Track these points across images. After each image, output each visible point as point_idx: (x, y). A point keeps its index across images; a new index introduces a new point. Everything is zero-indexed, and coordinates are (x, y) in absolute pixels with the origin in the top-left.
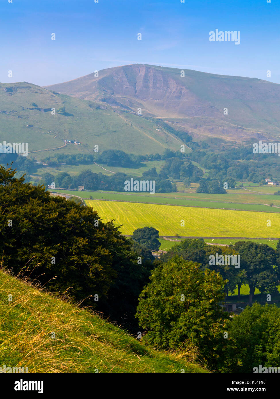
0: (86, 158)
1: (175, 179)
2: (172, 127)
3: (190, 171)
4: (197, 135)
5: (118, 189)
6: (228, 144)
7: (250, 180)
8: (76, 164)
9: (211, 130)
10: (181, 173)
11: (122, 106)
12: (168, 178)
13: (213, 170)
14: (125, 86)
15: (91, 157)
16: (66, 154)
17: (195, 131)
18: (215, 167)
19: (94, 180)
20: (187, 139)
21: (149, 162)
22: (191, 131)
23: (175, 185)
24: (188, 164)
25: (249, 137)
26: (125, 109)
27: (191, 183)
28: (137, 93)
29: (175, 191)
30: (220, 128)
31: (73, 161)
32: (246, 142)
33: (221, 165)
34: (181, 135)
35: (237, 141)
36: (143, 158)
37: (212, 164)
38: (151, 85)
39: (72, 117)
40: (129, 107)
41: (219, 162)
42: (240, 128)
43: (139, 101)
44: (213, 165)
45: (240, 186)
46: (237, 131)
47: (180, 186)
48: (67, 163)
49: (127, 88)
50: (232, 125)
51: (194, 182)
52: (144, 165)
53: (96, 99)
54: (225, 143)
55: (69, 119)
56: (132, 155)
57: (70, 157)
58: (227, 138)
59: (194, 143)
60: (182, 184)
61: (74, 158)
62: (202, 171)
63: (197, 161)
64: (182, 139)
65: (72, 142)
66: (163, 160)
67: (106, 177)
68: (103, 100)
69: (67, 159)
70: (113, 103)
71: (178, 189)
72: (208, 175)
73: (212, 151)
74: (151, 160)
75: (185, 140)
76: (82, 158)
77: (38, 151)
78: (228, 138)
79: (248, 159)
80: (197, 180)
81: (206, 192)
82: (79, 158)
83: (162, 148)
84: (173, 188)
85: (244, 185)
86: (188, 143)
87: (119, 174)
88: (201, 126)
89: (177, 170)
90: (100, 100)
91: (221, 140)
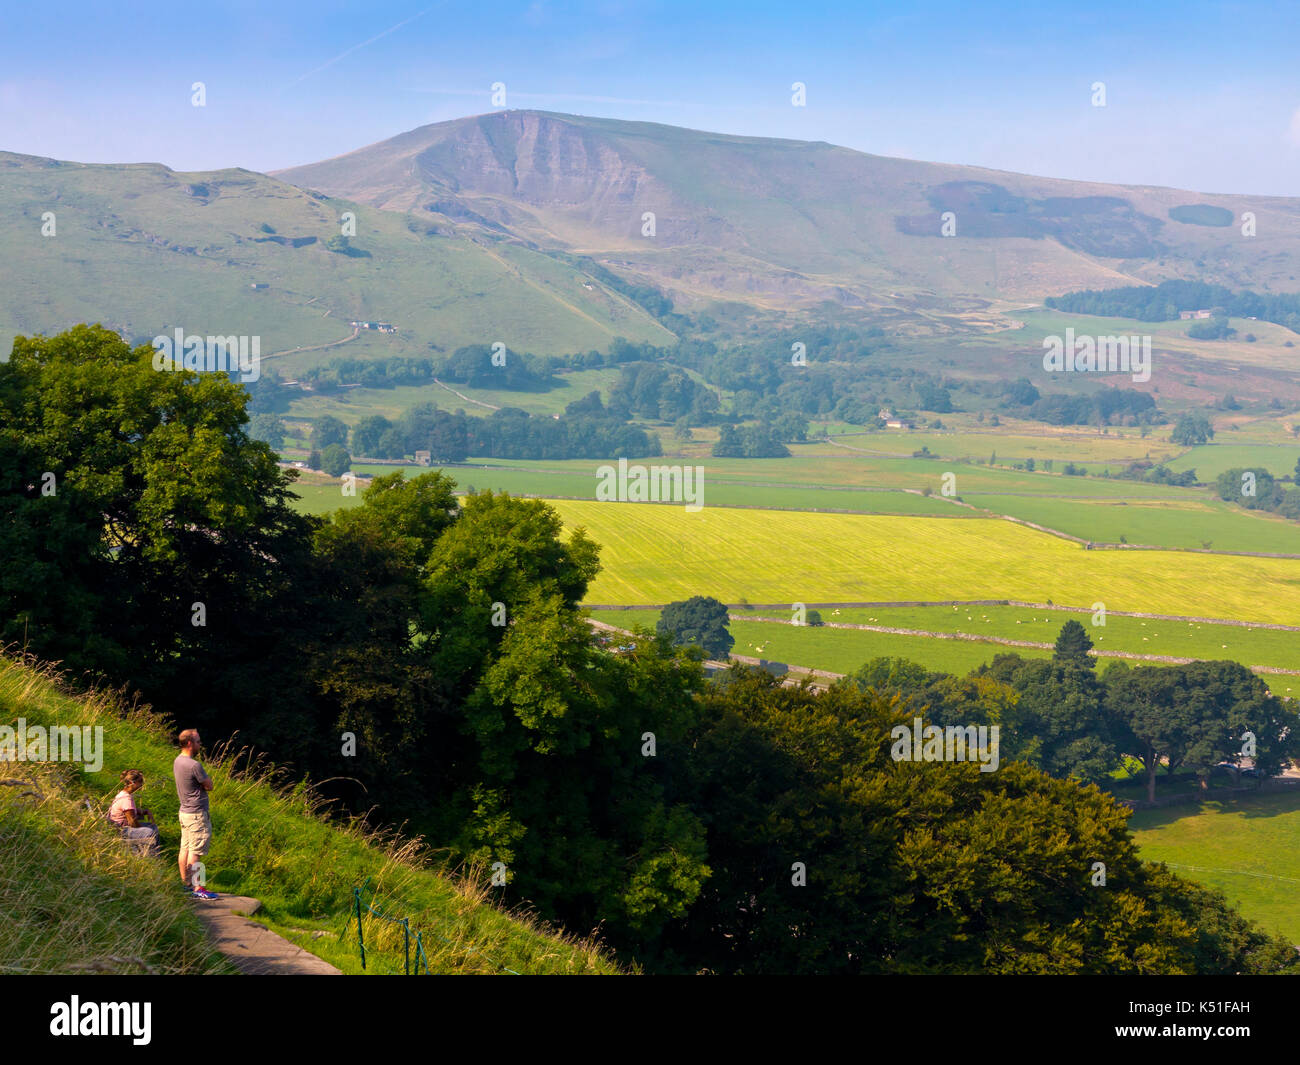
0: (414, 369)
1: (648, 418)
2: (620, 276)
3: (685, 396)
4: (683, 294)
5: (511, 453)
6: (765, 319)
7: (841, 417)
8: (388, 384)
9: (719, 282)
10: (663, 402)
11: (483, 221)
12: (630, 417)
13: (745, 393)
14: (487, 169)
15: (426, 366)
16: (359, 358)
17: (678, 285)
18: (747, 384)
19: (458, 435)
20: (660, 306)
21: (575, 374)
22: (667, 284)
23: (656, 437)
24: (681, 378)
25: (817, 299)
26: (492, 231)
27: (693, 430)
28: (519, 188)
29: (657, 453)
30: (742, 277)
31: (379, 379)
32: (811, 310)
33: (758, 377)
34: (645, 297)
35: (788, 310)
36: (558, 364)
37: (738, 375)
38: (554, 165)
39: (365, 259)
40: (501, 224)
41: (753, 369)
42: (793, 275)
43: (526, 207)
44: (741, 378)
45: (819, 434)
46: (784, 282)
47: (667, 437)
48: (366, 384)
49: (491, 172)
50: (772, 267)
51: (698, 426)
52: (562, 384)
53: (415, 206)
54: (759, 315)
55: (359, 263)
56: (530, 356)
57: (372, 368)
58: (761, 302)
59: (680, 317)
60: (669, 432)
61: (381, 368)
62: (716, 396)
63: (694, 366)
64: (649, 309)
65: (373, 326)
66: (610, 366)
67: (477, 421)
68: (434, 208)
69: (364, 372)
70: (459, 214)
71: (665, 448)
72: (730, 405)
73: (727, 337)
74: (579, 369)
75: (654, 310)
76: (402, 369)
77: (286, 353)
78: (764, 301)
79: (825, 359)
80: (706, 420)
81: (739, 454)
82: (393, 369)
83: (603, 336)
84: (651, 446)
85: (830, 431)
86: (664, 318)
87: (508, 411)
88: (691, 271)
89: (651, 395)
90: (426, 208)
91: (746, 309)
